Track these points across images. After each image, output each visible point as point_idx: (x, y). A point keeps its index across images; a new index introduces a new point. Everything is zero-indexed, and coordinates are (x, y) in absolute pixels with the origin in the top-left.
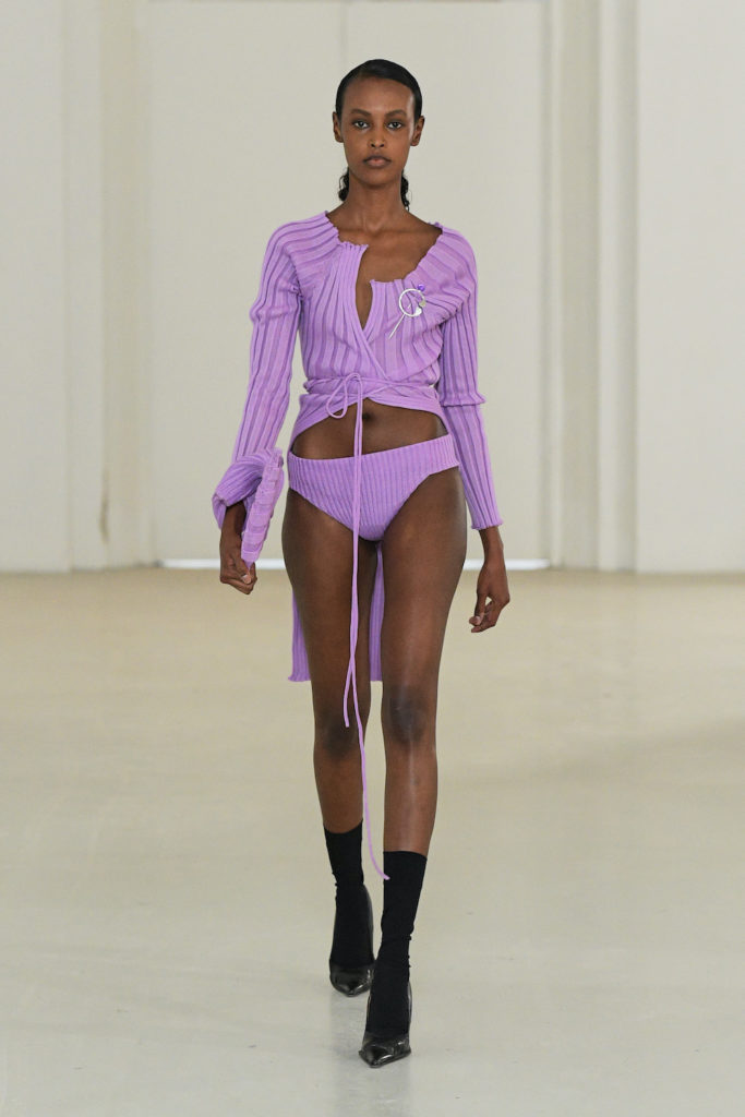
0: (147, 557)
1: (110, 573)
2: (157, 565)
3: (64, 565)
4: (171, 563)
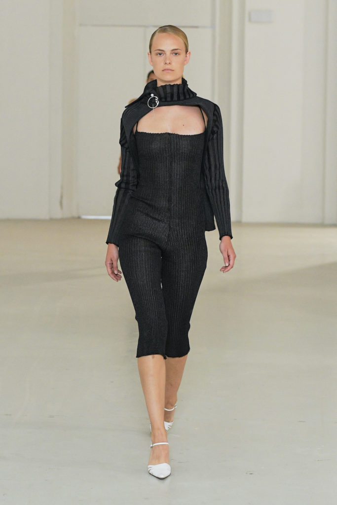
0: (75, 214)
1: (63, 220)
2: (79, 218)
3: (47, 218)
4: (84, 217)
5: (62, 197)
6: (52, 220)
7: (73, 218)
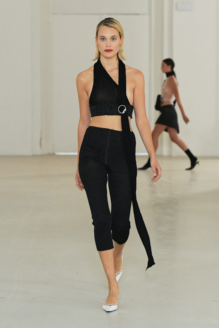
0: (51, 151)
1: (42, 156)
2: (54, 154)
4: (57, 153)
5: (41, 139)
6: (34, 156)
7: (49, 155)
